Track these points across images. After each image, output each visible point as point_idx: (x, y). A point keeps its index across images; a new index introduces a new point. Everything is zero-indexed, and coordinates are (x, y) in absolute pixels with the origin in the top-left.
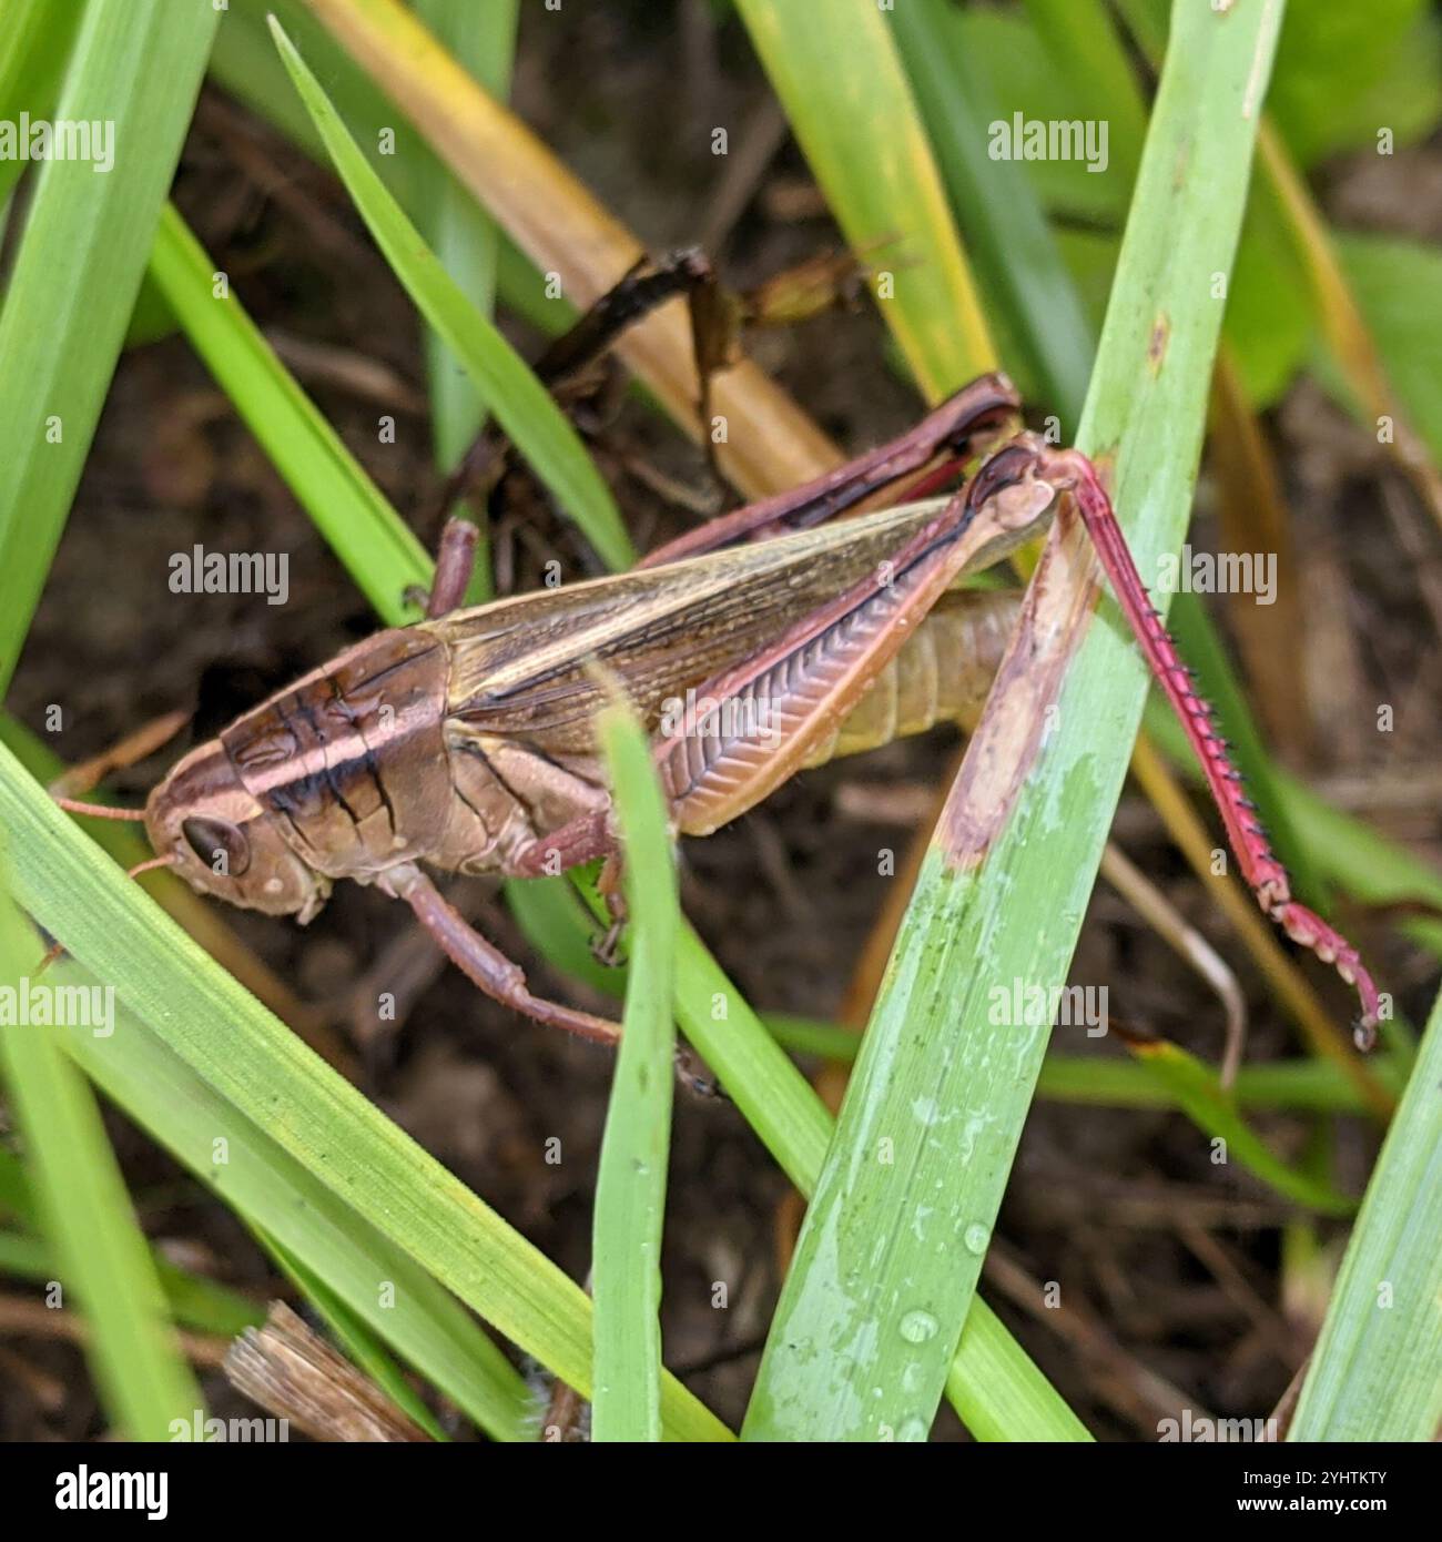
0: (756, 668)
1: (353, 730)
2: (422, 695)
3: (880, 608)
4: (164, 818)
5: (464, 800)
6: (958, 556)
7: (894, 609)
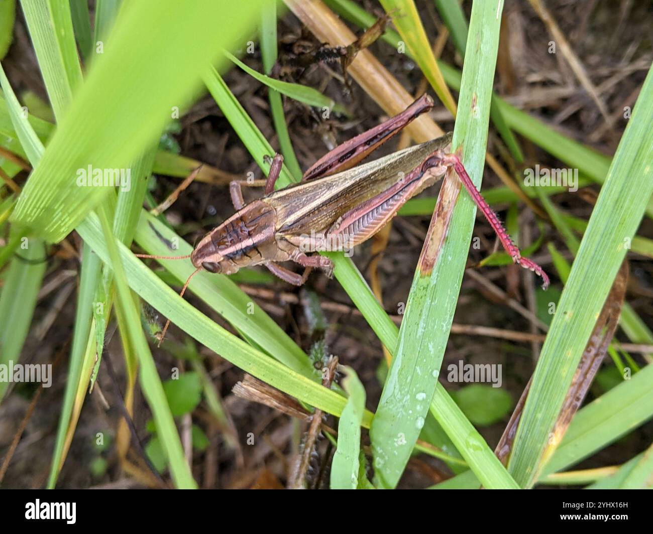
0: (362, 213)
1: (249, 237)
2: (268, 226)
3: (398, 197)
4: (196, 262)
5: (281, 250)
6: (420, 183)
7: (401, 197)
